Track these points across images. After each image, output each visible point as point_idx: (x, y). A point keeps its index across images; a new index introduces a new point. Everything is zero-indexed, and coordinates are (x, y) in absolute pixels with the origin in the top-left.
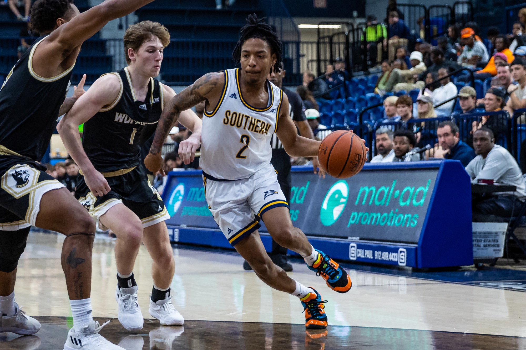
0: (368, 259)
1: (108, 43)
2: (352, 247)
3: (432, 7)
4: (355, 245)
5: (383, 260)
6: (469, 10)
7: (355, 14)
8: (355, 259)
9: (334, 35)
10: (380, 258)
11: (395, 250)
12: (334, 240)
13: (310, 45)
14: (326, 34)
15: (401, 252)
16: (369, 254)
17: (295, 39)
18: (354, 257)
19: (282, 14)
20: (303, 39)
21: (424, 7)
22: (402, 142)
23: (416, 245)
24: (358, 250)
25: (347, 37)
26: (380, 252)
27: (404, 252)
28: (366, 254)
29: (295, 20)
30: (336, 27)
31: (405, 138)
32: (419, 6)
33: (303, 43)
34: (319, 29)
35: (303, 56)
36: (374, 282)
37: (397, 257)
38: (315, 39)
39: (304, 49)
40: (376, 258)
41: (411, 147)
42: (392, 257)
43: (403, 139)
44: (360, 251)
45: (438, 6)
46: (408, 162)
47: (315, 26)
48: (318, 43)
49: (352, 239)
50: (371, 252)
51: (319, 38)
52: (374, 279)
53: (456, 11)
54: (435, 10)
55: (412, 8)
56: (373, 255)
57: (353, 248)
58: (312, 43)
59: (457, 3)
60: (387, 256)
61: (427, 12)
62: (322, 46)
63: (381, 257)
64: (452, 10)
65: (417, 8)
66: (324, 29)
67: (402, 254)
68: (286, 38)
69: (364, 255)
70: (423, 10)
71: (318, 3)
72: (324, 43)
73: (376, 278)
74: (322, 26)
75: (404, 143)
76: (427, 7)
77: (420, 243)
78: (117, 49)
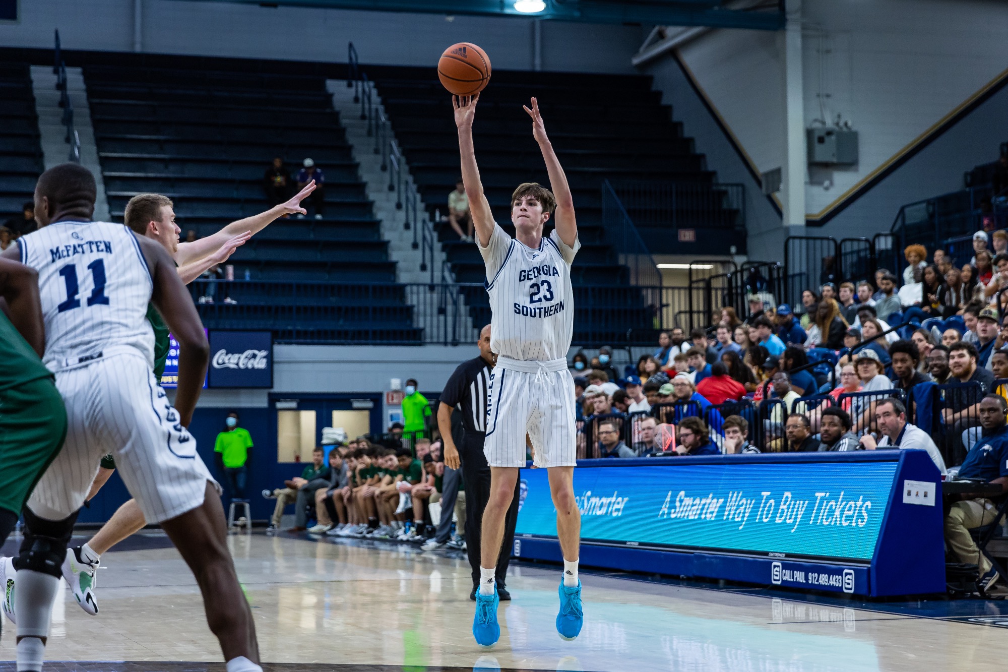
0: (799, 583)
1: (408, 289)
2: (775, 566)
3: (844, 240)
4: (779, 564)
5: (820, 585)
6: (893, 244)
7: (733, 250)
8: (779, 583)
9: (711, 278)
10: (816, 583)
11: (839, 572)
12: (749, 557)
13: (676, 292)
14: (701, 277)
15: (847, 574)
16: (800, 577)
17: (655, 282)
18: (779, 580)
19: (637, 250)
20: (666, 283)
21: (834, 240)
22: (832, 424)
23: (869, 566)
24: (784, 571)
25: (730, 281)
26: (816, 575)
27: (850, 574)
28: (795, 577)
29: (655, 257)
30: (707, 267)
31: (836, 418)
32: (828, 239)
33: (667, 288)
34: (690, 269)
35: (667, 305)
36: (807, 615)
37: (840, 581)
38: (686, 284)
39: (668, 297)
40: (810, 582)
41: (843, 430)
42: (834, 581)
43: (833, 419)
44: (787, 572)
45: (852, 240)
46: (844, 451)
47: (687, 266)
48: (690, 289)
49: (775, 556)
50: (803, 573)
51: (691, 282)
52: (807, 610)
53: (877, 247)
54: (848, 244)
55: (811, 242)
56: (806, 578)
57: (777, 569)
58: (679, 288)
59: (878, 235)
60: (827, 580)
61: (838, 248)
62: (694, 292)
63: (818, 581)
64: (872, 246)
65: (825, 242)
66: (697, 270)
67: (848, 576)
68: (644, 281)
69: (793, 578)
70: (832, 244)
71: (685, 236)
72: (698, 288)
73: (811, 610)
74: (694, 266)
75: (835, 425)
76: (839, 241)
77: (875, 562)
78: (422, 296)
